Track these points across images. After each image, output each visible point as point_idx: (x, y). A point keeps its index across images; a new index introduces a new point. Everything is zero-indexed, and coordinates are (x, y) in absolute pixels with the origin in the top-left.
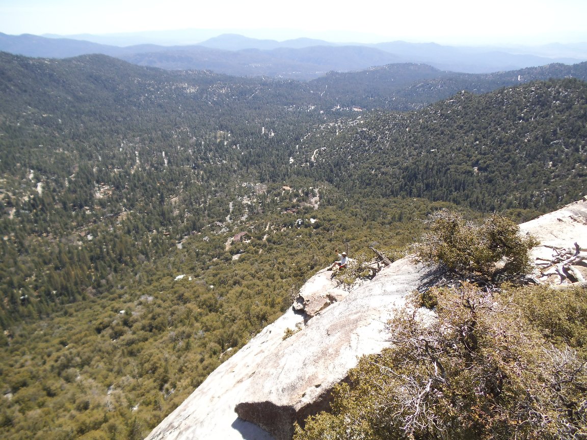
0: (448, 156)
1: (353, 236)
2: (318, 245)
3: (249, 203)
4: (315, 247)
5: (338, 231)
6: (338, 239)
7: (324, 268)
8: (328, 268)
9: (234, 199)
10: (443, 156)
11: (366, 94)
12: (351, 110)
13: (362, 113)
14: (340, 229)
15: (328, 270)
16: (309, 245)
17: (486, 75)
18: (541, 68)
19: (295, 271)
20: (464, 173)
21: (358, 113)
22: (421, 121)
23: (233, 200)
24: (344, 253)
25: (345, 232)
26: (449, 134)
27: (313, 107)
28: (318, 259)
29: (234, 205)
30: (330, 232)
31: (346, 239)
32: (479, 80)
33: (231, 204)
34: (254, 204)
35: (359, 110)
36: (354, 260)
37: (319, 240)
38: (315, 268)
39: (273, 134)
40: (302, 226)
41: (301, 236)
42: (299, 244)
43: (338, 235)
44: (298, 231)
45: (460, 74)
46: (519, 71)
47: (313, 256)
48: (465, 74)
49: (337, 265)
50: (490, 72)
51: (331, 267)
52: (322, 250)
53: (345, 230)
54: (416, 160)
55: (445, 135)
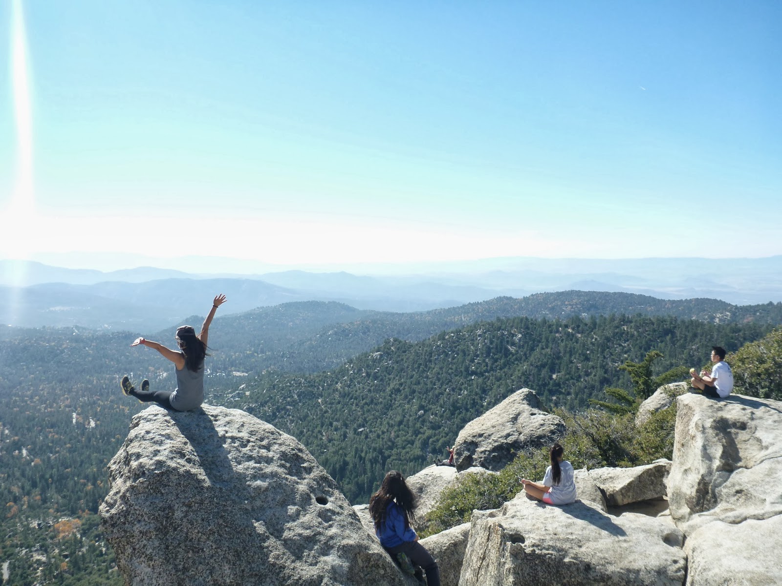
0: (385, 436)
3: (44, 559)
9: (12, 554)
10: (378, 436)
11: (253, 349)
12: (228, 375)
13: (248, 380)
17: (421, 314)
18: (487, 302)
20: (411, 461)
21: (241, 380)
22: (339, 386)
23: (9, 556)
26: (381, 403)
27: (165, 375)
29: (12, 568)
32: (413, 321)
33: (5, 566)
34: (53, 560)
35: (242, 374)
39: (93, 424)
45: (387, 314)
46: (461, 307)
48: (393, 314)
50: (426, 310)
54: (340, 446)
55: (376, 404)
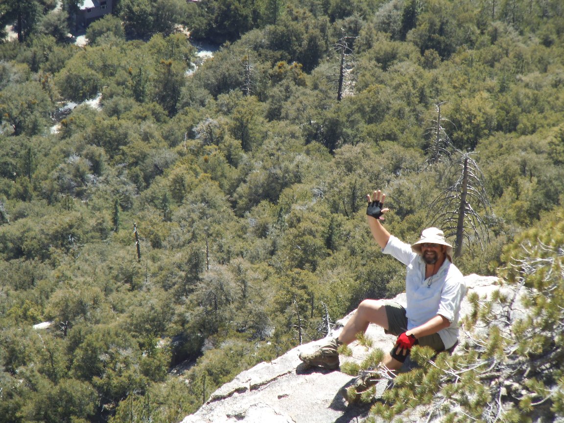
1: (508, 98)
2: (234, 173)
4: (212, 190)
5: (386, 61)
6: (388, 124)
7: (278, 350)
8: (310, 349)
14: (403, 47)
15: (308, 367)
16: (159, 170)
19: (53, 376)
24: (432, 235)
25: (443, 71)
28: (233, 287)
30: (324, 68)
31: (453, 126)
36: (506, 290)
37: (241, 132)
38: (210, 357)
40: (109, 20)
41: (93, 103)
42: (84, 165)
43: (385, 94)
44: (75, 66)
47: (195, 265)
49: (375, 331)
51: (325, 342)
52: (264, 212)
53: (446, 52)
